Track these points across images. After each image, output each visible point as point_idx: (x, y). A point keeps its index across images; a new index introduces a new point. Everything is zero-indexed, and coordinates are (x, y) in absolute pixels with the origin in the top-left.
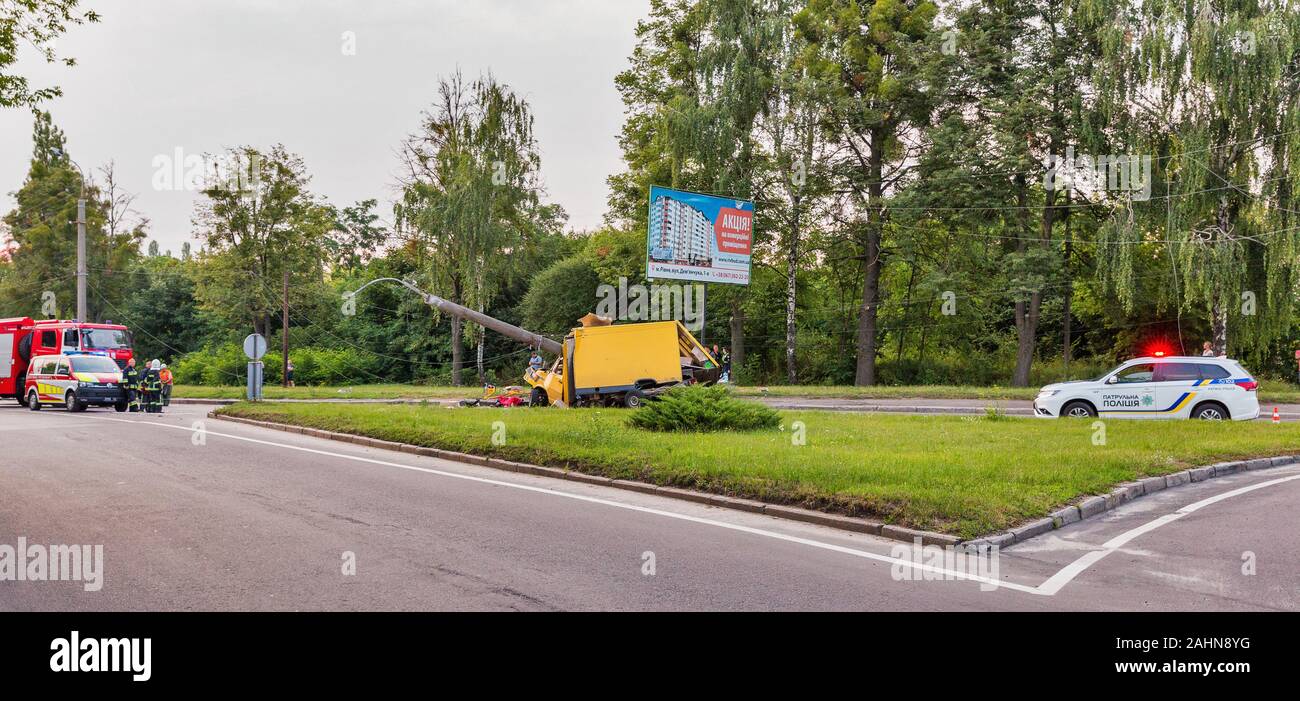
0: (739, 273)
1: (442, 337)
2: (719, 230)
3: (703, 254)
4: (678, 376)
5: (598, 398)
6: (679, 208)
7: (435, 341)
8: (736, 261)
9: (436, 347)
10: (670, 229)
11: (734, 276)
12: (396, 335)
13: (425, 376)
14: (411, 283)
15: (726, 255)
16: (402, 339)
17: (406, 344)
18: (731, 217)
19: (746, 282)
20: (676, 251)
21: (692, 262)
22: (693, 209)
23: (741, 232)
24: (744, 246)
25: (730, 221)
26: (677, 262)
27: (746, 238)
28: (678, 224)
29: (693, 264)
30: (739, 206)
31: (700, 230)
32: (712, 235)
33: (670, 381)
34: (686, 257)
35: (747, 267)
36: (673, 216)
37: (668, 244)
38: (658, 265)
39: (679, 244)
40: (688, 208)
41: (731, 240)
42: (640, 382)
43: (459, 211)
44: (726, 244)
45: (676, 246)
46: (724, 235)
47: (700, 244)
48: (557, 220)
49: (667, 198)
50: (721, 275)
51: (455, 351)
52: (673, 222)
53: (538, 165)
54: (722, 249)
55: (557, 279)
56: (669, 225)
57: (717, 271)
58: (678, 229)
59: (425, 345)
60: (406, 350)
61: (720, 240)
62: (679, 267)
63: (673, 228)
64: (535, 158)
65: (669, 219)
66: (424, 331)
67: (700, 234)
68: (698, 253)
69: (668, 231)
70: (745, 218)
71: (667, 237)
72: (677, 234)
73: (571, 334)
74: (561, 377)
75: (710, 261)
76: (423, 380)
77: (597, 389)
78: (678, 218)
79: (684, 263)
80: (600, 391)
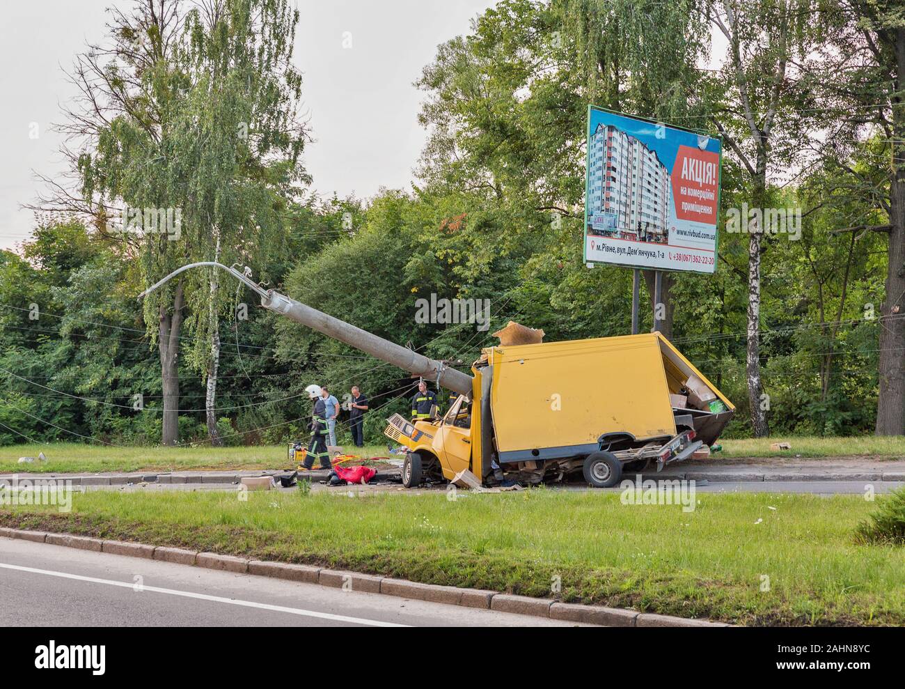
0: (702, 254)
1: (137, 367)
2: (678, 182)
3: (658, 223)
4: (669, 427)
5: (534, 467)
6: (626, 144)
7: (125, 374)
8: (698, 235)
9: (127, 384)
10: (614, 179)
11: (696, 260)
12: (61, 366)
13: (108, 430)
14: (242, 270)
15: (686, 225)
16: (71, 372)
17: (78, 379)
18: (693, 162)
19: (709, 268)
20: (622, 218)
21: (643, 235)
22: (644, 146)
23: (705, 187)
24: (708, 210)
25: (691, 169)
26: (624, 235)
27: (710, 196)
28: (624, 171)
29: (643, 240)
30: (703, 144)
31: (653, 182)
32: (669, 194)
33: (656, 435)
34: (634, 226)
35: (711, 245)
36: (619, 159)
37: (612, 205)
38: (600, 240)
39: (626, 205)
40: (637, 146)
41: (693, 200)
42: (607, 438)
43: (193, 163)
44: (687, 207)
45: (623, 209)
46: (683, 191)
47: (652, 205)
48: (293, 184)
49: (611, 128)
50: (679, 257)
51: (167, 389)
52: (618, 169)
53: (298, 91)
54: (681, 215)
55: (334, 271)
56: (613, 174)
57: (674, 251)
58: (624, 180)
59: (110, 380)
60: (78, 389)
61: (679, 199)
62: (626, 244)
63: (618, 178)
64: (294, 80)
65: (613, 164)
66: (106, 357)
67: (652, 189)
68: (651, 221)
69: (612, 184)
70: (710, 164)
71: (612, 194)
72: (624, 190)
73: (482, 359)
74: (467, 433)
75: (665, 234)
76: (108, 436)
77: (536, 452)
78: (625, 162)
79: (632, 237)
80: (541, 456)
